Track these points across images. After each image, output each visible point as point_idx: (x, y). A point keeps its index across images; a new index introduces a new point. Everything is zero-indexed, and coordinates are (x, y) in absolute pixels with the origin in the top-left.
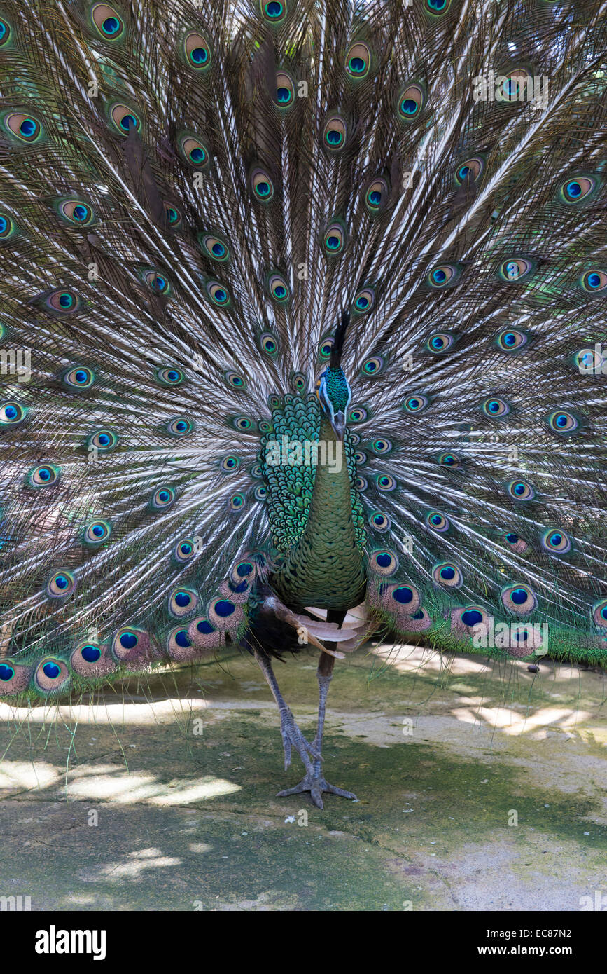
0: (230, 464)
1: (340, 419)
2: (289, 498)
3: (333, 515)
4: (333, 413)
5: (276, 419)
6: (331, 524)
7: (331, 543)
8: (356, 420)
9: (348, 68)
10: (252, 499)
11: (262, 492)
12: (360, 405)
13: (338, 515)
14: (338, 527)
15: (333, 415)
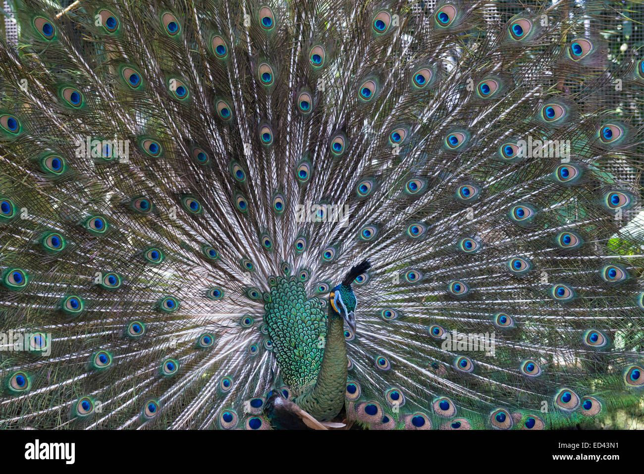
0: (247, 322)
1: (352, 316)
2: (289, 349)
3: (336, 383)
4: (347, 313)
5: (273, 293)
6: (333, 389)
7: (332, 401)
8: (323, 292)
9: (311, 60)
10: (263, 349)
11: (269, 344)
12: (325, 282)
13: (338, 383)
14: (338, 391)
15: (347, 314)
